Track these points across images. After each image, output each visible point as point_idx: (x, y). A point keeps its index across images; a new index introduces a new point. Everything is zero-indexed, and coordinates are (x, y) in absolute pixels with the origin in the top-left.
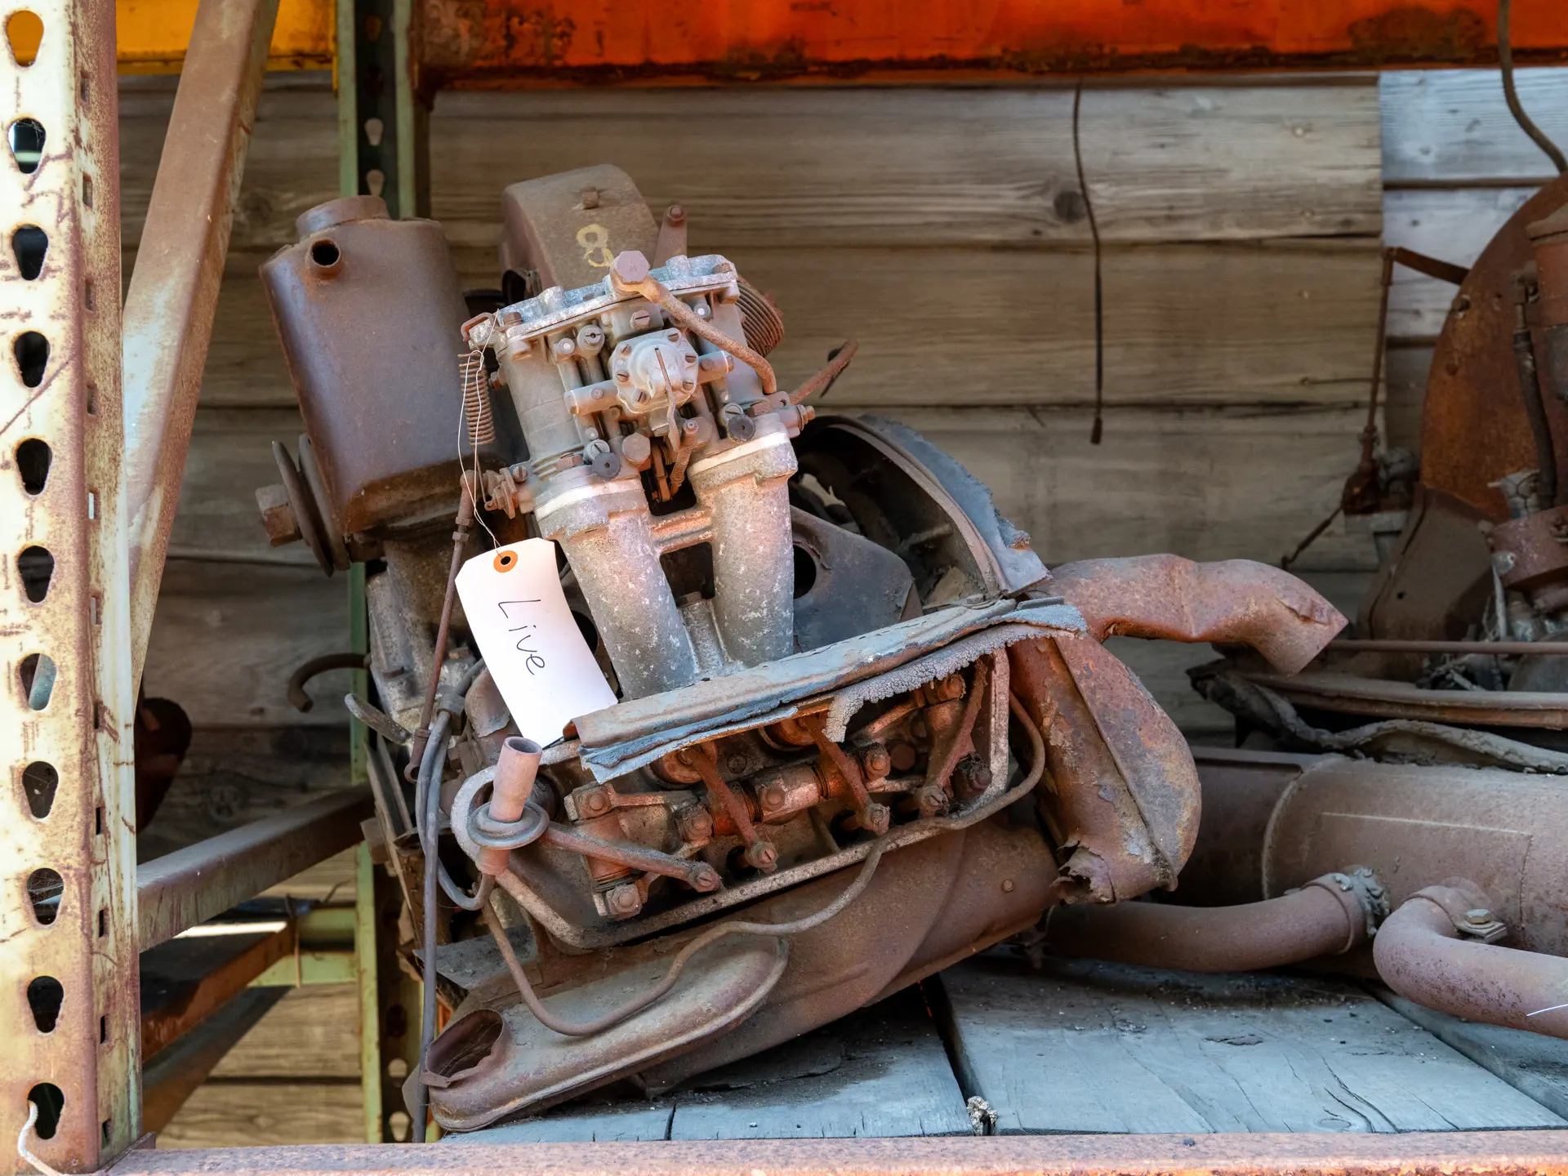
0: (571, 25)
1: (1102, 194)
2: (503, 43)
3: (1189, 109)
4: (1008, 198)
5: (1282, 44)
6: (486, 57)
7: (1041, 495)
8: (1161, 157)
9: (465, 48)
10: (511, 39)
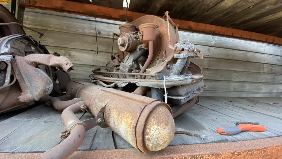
0: (37, 2)
1: (102, 32)
2: (29, 2)
3: (111, 26)
4: (94, 31)
5: (113, 17)
6: (27, 4)
7: (95, 59)
8: (108, 30)
9: (24, 2)
10: (30, 2)
